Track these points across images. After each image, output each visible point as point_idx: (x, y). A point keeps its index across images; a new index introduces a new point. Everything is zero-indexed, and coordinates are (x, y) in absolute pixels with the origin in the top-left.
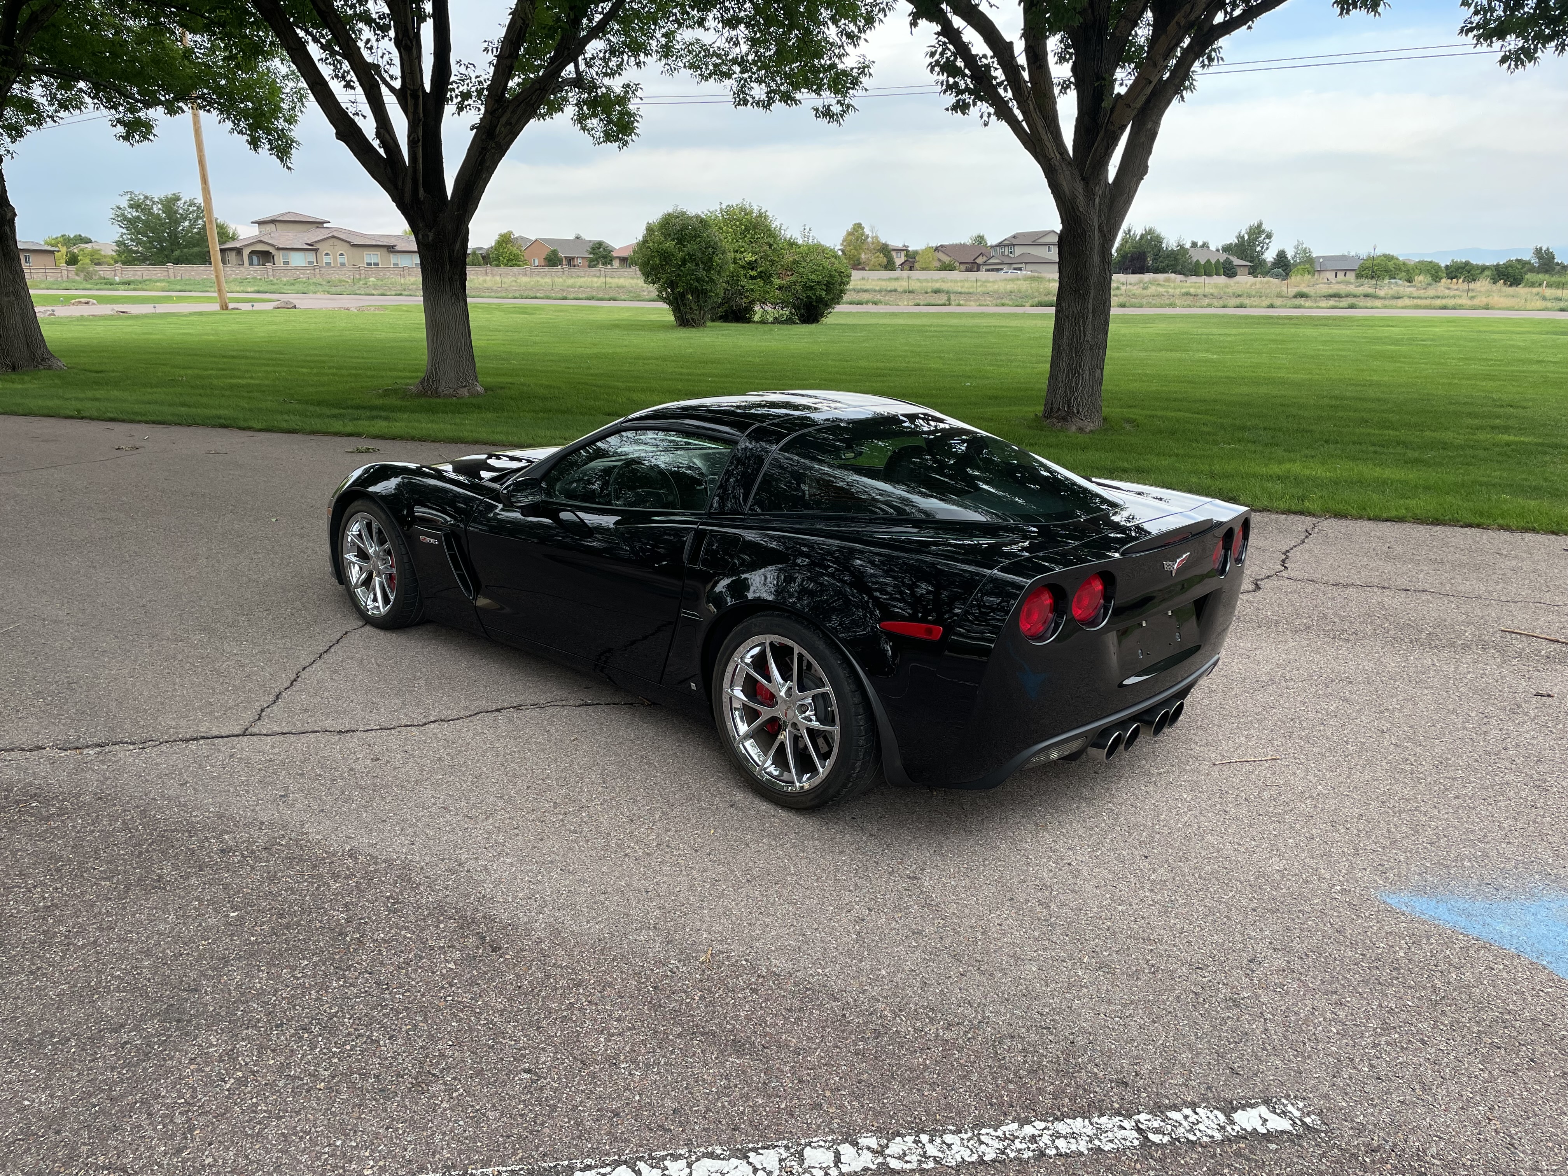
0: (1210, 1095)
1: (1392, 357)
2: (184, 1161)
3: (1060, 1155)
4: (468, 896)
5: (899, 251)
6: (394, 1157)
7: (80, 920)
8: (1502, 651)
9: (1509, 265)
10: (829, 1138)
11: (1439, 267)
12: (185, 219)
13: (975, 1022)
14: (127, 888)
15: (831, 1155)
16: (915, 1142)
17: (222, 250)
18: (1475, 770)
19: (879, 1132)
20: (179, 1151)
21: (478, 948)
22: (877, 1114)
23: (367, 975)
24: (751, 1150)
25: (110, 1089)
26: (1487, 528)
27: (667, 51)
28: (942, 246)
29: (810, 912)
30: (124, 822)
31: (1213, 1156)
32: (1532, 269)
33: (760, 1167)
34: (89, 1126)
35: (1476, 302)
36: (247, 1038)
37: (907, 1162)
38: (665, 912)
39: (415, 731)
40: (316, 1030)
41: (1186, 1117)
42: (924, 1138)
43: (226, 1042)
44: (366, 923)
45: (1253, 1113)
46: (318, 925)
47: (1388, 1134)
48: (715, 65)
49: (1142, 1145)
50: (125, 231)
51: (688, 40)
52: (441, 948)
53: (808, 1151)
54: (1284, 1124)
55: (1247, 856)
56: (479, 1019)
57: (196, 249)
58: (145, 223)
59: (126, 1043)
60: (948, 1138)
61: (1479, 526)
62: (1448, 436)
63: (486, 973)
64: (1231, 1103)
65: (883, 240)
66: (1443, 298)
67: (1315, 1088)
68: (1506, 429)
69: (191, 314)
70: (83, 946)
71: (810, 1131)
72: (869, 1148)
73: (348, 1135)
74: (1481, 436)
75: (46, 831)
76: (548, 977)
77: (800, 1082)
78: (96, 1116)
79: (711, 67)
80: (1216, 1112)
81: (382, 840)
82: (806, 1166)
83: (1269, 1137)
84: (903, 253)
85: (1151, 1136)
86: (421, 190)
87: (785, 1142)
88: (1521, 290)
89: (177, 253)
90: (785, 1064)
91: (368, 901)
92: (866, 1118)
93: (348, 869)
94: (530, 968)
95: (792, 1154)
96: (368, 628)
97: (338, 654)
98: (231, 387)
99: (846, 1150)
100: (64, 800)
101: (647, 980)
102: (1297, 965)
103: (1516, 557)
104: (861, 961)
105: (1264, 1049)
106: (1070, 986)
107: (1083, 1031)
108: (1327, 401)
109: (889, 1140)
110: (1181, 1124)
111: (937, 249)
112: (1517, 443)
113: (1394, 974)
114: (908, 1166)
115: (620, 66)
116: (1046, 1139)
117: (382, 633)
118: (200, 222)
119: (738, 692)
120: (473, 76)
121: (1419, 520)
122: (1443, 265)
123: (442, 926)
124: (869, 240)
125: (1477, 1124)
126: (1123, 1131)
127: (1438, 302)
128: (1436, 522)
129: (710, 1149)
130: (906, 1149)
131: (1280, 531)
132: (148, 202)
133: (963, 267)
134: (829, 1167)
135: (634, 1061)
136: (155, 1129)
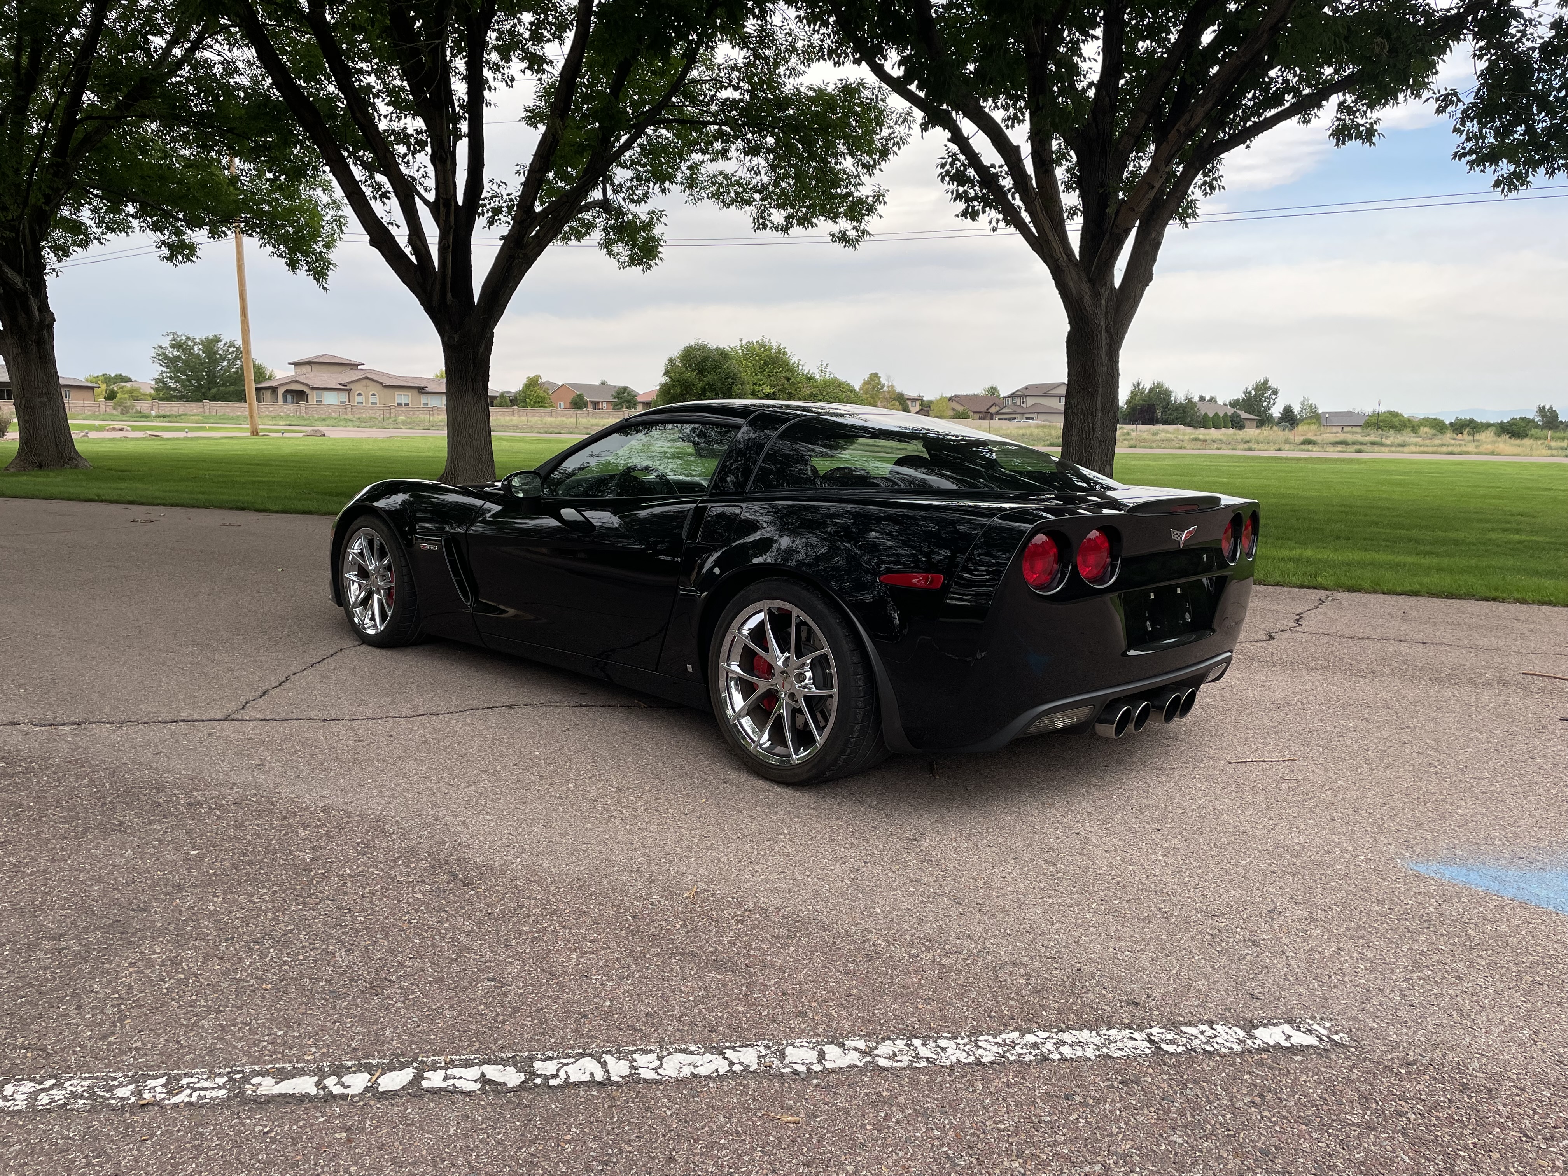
0: (1229, 1014)
1: (1399, 484)
2: (110, 1044)
3: (1064, 1059)
4: (443, 843)
5: (914, 400)
6: (339, 1046)
7: (33, 853)
8: (1524, 688)
9: (1513, 423)
10: (814, 1040)
11: (1444, 424)
12: (224, 360)
13: (975, 951)
14: (85, 831)
15: (814, 1054)
16: (906, 1045)
17: (257, 389)
18: (1503, 773)
19: (868, 1036)
20: (105, 1037)
21: (449, 883)
22: (866, 1022)
23: (329, 902)
24: (728, 1048)
25: (41, 985)
26: (1504, 601)
27: (691, 183)
28: (955, 396)
29: (802, 862)
30: (91, 780)
31: (1233, 1064)
32: (1537, 426)
33: (736, 1061)
34: (12, 1014)
35: (1482, 449)
36: (195, 948)
37: (897, 1061)
38: (650, 861)
39: (403, 722)
40: (268, 943)
41: (1202, 1032)
42: (917, 1042)
43: (171, 951)
44: (332, 862)
45: (1277, 1030)
46: (282, 862)
47: (1425, 1050)
48: (736, 192)
49: (1154, 1054)
50: (164, 369)
51: (711, 173)
52: (409, 882)
53: (789, 1050)
54: (1312, 1040)
55: (1265, 831)
56: (444, 938)
57: (232, 388)
58: (185, 362)
59: (63, 949)
60: (943, 1043)
61: (1494, 599)
62: (1460, 535)
63: (455, 902)
64: (1251, 1022)
65: (899, 389)
66: (1448, 446)
67: (1342, 1012)
68: (1518, 531)
69: (221, 438)
70: (32, 874)
71: (792, 1035)
72: (856, 1049)
73: (292, 1027)
74: (1493, 536)
75: (9, 785)
76: (521, 906)
77: (784, 994)
78: (21, 1005)
79: (732, 195)
80: (1235, 1028)
81: (358, 799)
82: (787, 1061)
83: (1293, 1050)
84: (918, 403)
85: (1164, 1046)
86: (449, 295)
87: (766, 1042)
88: (1527, 442)
89: (214, 391)
90: (769, 980)
91: (337, 845)
92: (854, 1025)
93: (319, 820)
94: (503, 899)
95: (772, 1053)
96: (364, 647)
97: (332, 663)
98: (253, 483)
99: (832, 1051)
100: (31, 762)
101: (626, 911)
102: (1320, 915)
103: (1534, 622)
104: (855, 901)
105: (1286, 979)
106: (1077, 926)
107: (1090, 961)
108: (1336, 508)
109: (878, 1043)
110: (1196, 1038)
111: (951, 399)
112: (1530, 541)
113: (1425, 925)
114: (899, 1064)
115: (646, 195)
116: (1049, 1046)
117: (378, 651)
118: (238, 362)
119: (735, 668)
120: (504, 193)
121: (1433, 594)
122: (1447, 422)
123: (412, 865)
124: (885, 389)
125: (1522, 1044)
126: (1134, 1042)
127: (1444, 449)
128: (1451, 596)
129: (683, 1046)
130: (896, 1050)
131: (1293, 599)
132: (190, 343)
133: (977, 416)
134: (812, 1063)
135: (608, 975)
136: (83, 1018)
